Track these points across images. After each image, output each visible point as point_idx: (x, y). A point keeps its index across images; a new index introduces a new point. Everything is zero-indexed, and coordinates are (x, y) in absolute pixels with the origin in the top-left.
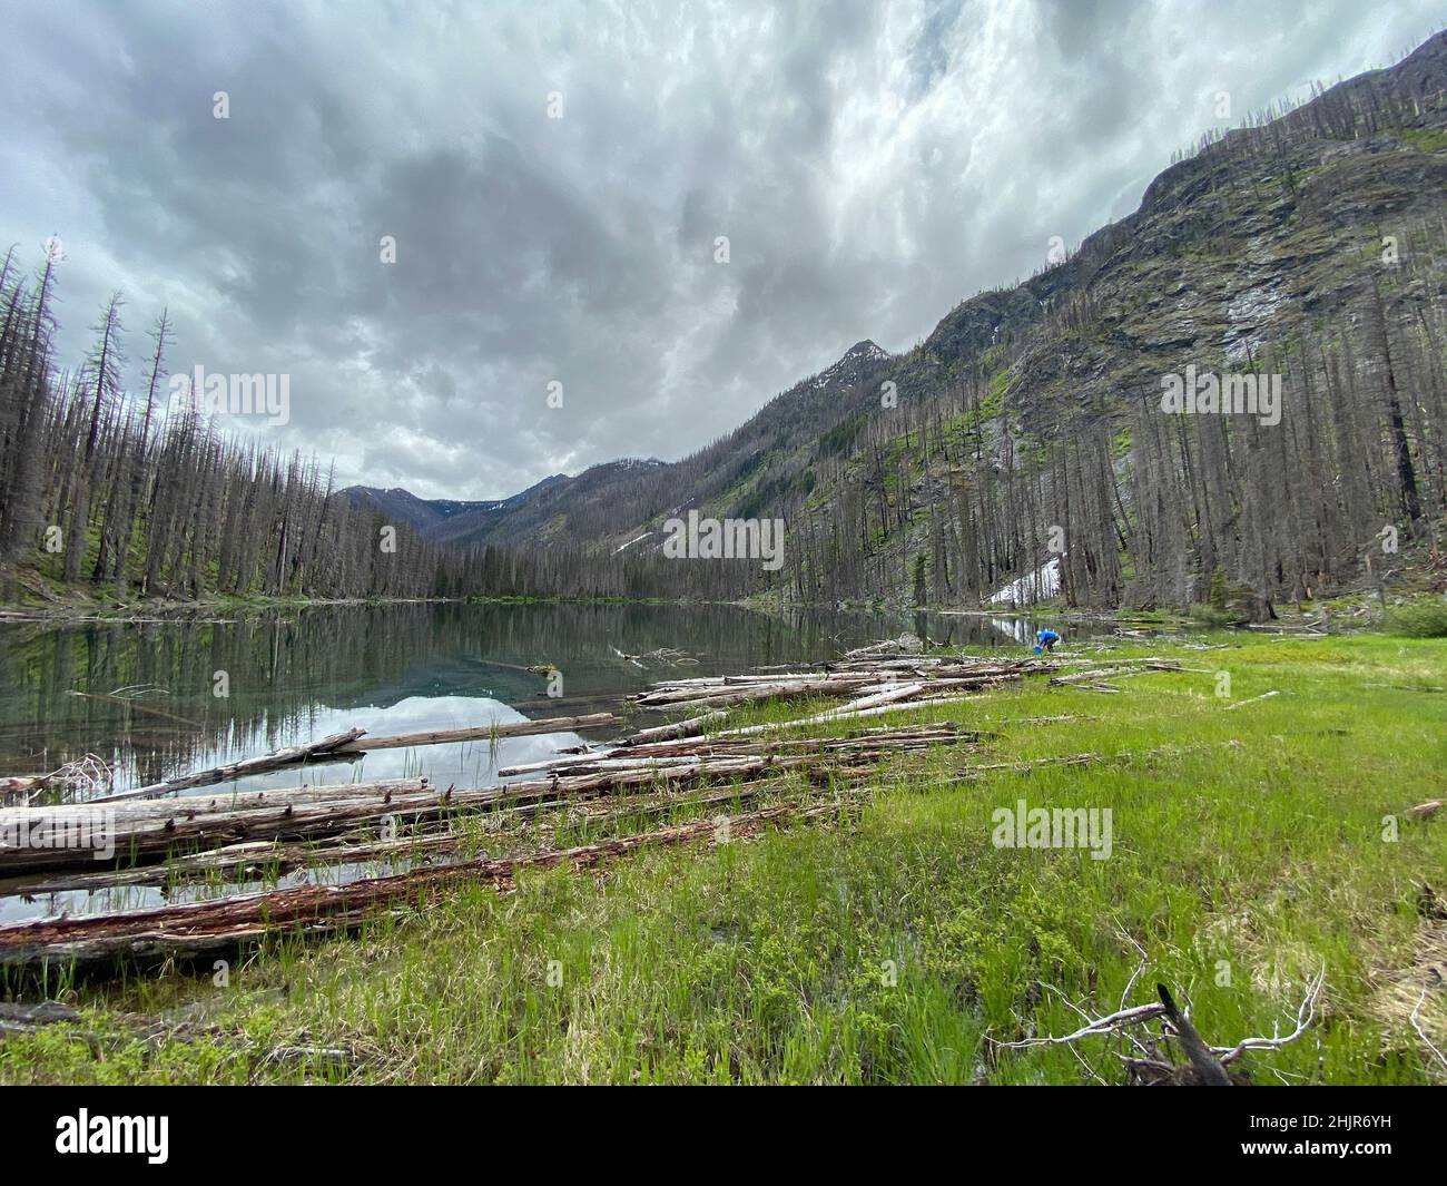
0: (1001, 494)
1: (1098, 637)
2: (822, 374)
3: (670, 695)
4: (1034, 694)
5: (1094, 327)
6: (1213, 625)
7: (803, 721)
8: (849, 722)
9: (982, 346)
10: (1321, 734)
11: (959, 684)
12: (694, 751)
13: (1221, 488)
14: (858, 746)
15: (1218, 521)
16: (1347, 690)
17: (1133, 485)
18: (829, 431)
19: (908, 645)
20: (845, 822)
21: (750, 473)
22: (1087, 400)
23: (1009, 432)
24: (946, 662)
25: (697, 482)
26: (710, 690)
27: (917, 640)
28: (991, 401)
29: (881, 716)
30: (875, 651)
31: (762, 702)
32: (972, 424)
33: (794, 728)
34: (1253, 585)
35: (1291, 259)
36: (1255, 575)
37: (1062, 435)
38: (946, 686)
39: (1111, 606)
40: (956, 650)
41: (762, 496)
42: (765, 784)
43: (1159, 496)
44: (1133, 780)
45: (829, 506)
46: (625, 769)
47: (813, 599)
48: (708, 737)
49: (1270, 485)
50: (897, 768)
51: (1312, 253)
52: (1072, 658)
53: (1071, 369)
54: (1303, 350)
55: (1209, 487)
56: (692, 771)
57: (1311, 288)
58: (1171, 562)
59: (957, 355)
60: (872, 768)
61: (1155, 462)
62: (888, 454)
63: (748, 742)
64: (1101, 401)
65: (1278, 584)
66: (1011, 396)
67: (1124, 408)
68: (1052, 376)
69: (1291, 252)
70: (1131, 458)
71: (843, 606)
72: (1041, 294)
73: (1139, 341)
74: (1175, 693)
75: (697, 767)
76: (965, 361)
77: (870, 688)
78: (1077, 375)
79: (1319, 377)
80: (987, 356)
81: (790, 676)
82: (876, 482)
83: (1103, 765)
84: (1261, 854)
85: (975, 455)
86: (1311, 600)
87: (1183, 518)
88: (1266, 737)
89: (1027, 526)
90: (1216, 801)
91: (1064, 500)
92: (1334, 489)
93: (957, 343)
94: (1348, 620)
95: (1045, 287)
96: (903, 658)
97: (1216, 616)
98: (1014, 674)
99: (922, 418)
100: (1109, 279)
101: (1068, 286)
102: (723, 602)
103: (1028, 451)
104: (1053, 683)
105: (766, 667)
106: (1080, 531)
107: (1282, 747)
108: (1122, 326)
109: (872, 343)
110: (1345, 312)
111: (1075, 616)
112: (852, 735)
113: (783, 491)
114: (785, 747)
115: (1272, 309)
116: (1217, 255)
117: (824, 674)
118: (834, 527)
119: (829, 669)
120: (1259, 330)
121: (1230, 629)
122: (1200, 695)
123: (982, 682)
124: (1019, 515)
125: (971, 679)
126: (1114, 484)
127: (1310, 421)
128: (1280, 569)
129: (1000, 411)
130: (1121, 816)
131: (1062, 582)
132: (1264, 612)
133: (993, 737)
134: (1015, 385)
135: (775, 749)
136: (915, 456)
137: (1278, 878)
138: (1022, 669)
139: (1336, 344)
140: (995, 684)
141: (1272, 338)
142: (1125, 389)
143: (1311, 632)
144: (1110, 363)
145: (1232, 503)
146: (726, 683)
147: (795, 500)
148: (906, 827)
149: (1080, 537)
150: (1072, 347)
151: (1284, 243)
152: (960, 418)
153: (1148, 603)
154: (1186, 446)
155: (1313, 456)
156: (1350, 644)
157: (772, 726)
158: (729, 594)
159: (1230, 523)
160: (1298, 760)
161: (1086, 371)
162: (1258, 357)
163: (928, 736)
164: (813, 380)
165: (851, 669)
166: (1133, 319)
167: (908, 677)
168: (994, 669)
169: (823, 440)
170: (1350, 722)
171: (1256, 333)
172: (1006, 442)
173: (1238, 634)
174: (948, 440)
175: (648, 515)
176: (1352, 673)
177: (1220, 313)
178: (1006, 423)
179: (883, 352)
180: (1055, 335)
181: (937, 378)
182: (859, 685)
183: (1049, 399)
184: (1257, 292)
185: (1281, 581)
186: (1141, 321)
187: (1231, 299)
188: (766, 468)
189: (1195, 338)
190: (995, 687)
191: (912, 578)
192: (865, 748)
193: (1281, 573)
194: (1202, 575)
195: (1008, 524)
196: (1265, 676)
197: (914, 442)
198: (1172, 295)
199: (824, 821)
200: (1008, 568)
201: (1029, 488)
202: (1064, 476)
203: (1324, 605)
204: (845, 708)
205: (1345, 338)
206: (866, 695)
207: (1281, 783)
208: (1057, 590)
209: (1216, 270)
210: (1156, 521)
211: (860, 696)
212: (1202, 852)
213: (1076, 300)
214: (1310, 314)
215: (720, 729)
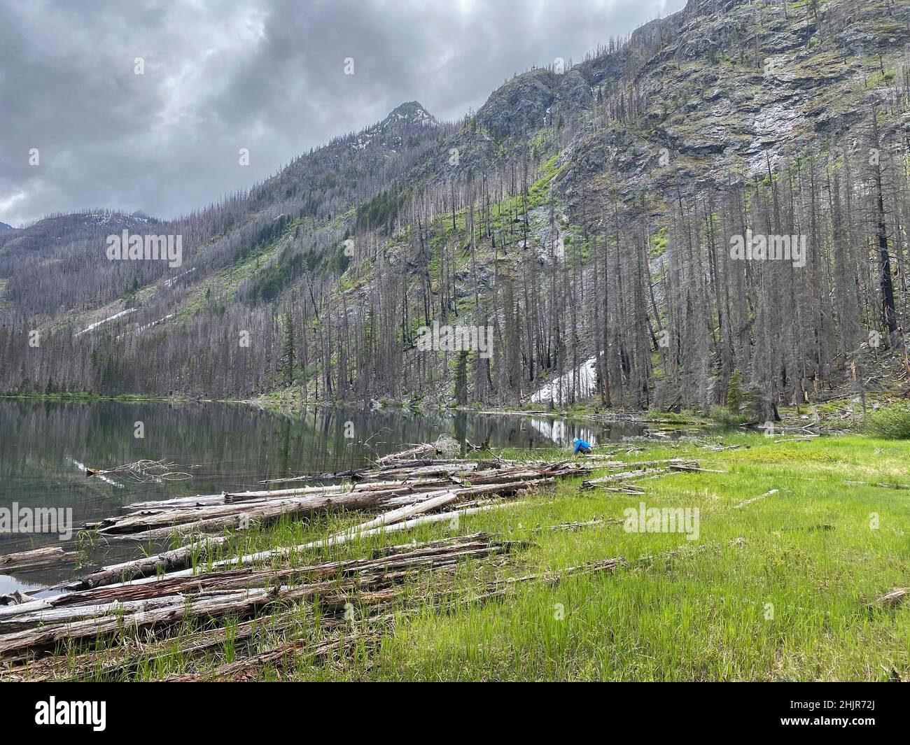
0: (545, 287)
1: (629, 439)
2: (362, 133)
3: (149, 520)
4: (567, 498)
5: (639, 121)
6: (728, 426)
7: (320, 543)
8: (375, 539)
9: (533, 127)
10: (811, 529)
11: (494, 490)
12: (177, 588)
13: (740, 294)
14: (382, 566)
15: (736, 325)
16: (833, 486)
17: (666, 286)
18: (368, 201)
19: (444, 449)
20: (361, 657)
21: (271, 242)
22: (630, 196)
23: (556, 222)
24: (483, 466)
25: (201, 248)
26: (204, 510)
27: (455, 442)
28: (540, 186)
29: (410, 531)
30: (410, 456)
31: (270, 522)
32: (520, 210)
33: (309, 551)
34: (762, 387)
35: (808, 79)
36: (764, 379)
37: (605, 230)
38: (480, 493)
39: (642, 407)
40: (494, 454)
41: (286, 272)
42: (268, 621)
43: (688, 297)
44: (652, 582)
45: (366, 288)
46: (75, 619)
47: (343, 397)
48: (198, 570)
49: (780, 293)
50: (423, 588)
51: (826, 76)
52: (605, 460)
53: (616, 162)
54: (812, 169)
55: (731, 293)
56: (173, 614)
57: (823, 110)
58: (695, 364)
59: (508, 133)
60: (396, 591)
61: (686, 264)
62: (433, 234)
63: (250, 572)
64: (642, 198)
65: (782, 387)
66: (560, 184)
67: (662, 207)
68: (598, 168)
69: (809, 73)
70: (666, 259)
71: (378, 405)
72: (592, 80)
73: (678, 142)
74: (693, 494)
75: (179, 609)
76: (516, 140)
77: (400, 499)
78: (622, 170)
79: (823, 195)
80: (537, 139)
81: (308, 489)
82: (418, 265)
83: (627, 569)
84: (759, 649)
85: (521, 244)
86: (807, 403)
87: (707, 321)
88: (766, 533)
89: (568, 322)
90: (723, 599)
91: (604, 297)
92: (830, 301)
93: (509, 119)
94: (836, 423)
95: (596, 73)
96: (440, 463)
97: (732, 417)
98: (549, 479)
99: (471, 198)
100: (656, 74)
101: (617, 76)
102: (230, 401)
103: (573, 244)
104: (586, 486)
105: (279, 480)
106: (617, 329)
107: (779, 542)
108: (664, 124)
109: (420, 106)
110: (848, 136)
111: (609, 416)
112: (377, 555)
113: (312, 267)
114: (296, 575)
115: (789, 126)
116: (748, 66)
117: (349, 485)
118: (371, 314)
119: (356, 479)
120: (778, 145)
121: (742, 430)
122: (714, 495)
123: (517, 487)
124: (561, 310)
125: (507, 484)
126: (650, 283)
127: (814, 235)
128: (784, 373)
129: (548, 199)
130: (641, 620)
131: (598, 381)
132: (770, 413)
133: (524, 546)
134: (563, 173)
135: (283, 579)
136: (461, 240)
137: (773, 671)
138: (557, 472)
139: (839, 165)
140: (530, 489)
141: (789, 154)
142: (663, 189)
143: (806, 433)
144: (651, 160)
145: (749, 309)
146: (227, 501)
147: (325, 279)
148: (429, 654)
149: (618, 336)
150: (617, 139)
151: (804, 63)
152: (510, 203)
153: (674, 405)
154: (713, 250)
155: (815, 268)
156: (837, 444)
157: (281, 550)
158: (237, 391)
159: (746, 329)
160: (792, 554)
161: (630, 166)
162: (776, 170)
163: (459, 549)
164: (352, 138)
165: (381, 478)
166: (673, 119)
167: (443, 485)
168: (530, 473)
169: (360, 212)
170: (834, 517)
171: (775, 147)
172: (552, 232)
173: (749, 436)
174: (496, 224)
175: (130, 286)
176: (838, 471)
177: (748, 123)
178: (553, 212)
179: (431, 118)
180: (603, 125)
181: (487, 155)
182: (389, 496)
183: (595, 191)
184: (779, 107)
185: (784, 385)
186: (679, 122)
187: (757, 111)
188: (291, 238)
189: (726, 145)
190: (530, 493)
191: (453, 374)
192: (390, 569)
193: (785, 377)
194: (721, 377)
195: (550, 320)
196: (767, 475)
197: (461, 223)
198: (709, 100)
199: (338, 658)
200: (549, 366)
201: (572, 283)
202: (604, 273)
203: (818, 407)
204: (371, 523)
205: (846, 160)
206: (396, 507)
207: (776, 578)
208: (593, 389)
209: (746, 81)
210: (684, 324)
211: (389, 509)
212: (709, 651)
213: (625, 91)
214: (820, 135)
215: (215, 559)
